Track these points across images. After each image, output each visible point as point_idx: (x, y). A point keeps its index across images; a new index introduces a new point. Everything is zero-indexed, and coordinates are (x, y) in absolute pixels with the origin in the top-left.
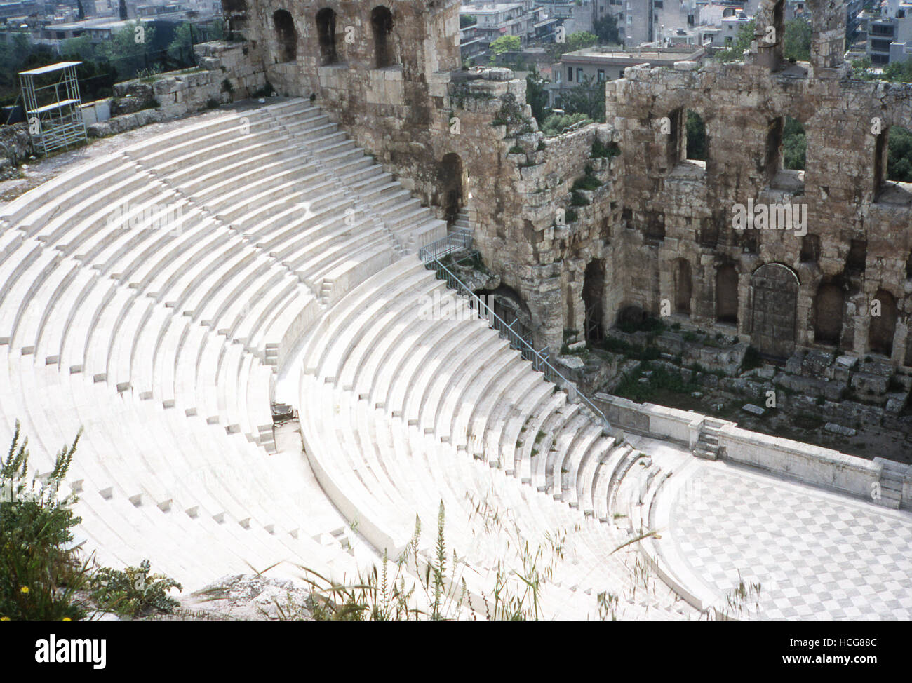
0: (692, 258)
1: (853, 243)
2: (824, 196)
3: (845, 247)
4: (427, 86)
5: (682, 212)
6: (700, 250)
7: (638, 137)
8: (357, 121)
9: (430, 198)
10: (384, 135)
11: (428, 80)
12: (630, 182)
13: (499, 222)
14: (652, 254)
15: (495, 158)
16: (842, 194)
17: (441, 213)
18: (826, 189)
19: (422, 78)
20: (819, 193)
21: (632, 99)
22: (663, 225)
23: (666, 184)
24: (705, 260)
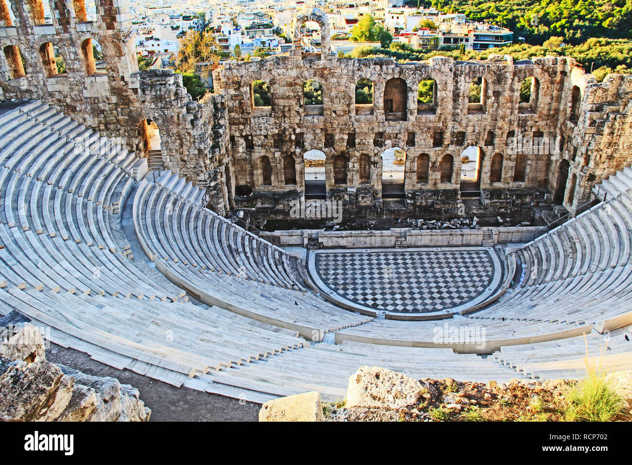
0: (270, 156)
1: (349, 134)
2: (334, 115)
3: (346, 137)
4: (126, 83)
5: (262, 133)
6: (274, 150)
7: (233, 98)
8: (78, 109)
9: (135, 147)
10: (99, 114)
11: (126, 79)
12: (232, 122)
13: (181, 153)
14: (248, 157)
15: (176, 118)
16: (342, 113)
17: (142, 154)
18: (335, 112)
19: (123, 78)
20: (331, 114)
21: (229, 79)
22: (252, 140)
23: (252, 120)
24: (277, 155)
